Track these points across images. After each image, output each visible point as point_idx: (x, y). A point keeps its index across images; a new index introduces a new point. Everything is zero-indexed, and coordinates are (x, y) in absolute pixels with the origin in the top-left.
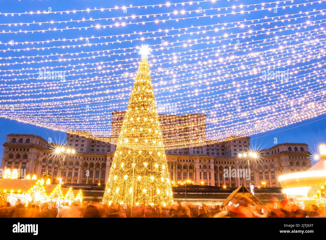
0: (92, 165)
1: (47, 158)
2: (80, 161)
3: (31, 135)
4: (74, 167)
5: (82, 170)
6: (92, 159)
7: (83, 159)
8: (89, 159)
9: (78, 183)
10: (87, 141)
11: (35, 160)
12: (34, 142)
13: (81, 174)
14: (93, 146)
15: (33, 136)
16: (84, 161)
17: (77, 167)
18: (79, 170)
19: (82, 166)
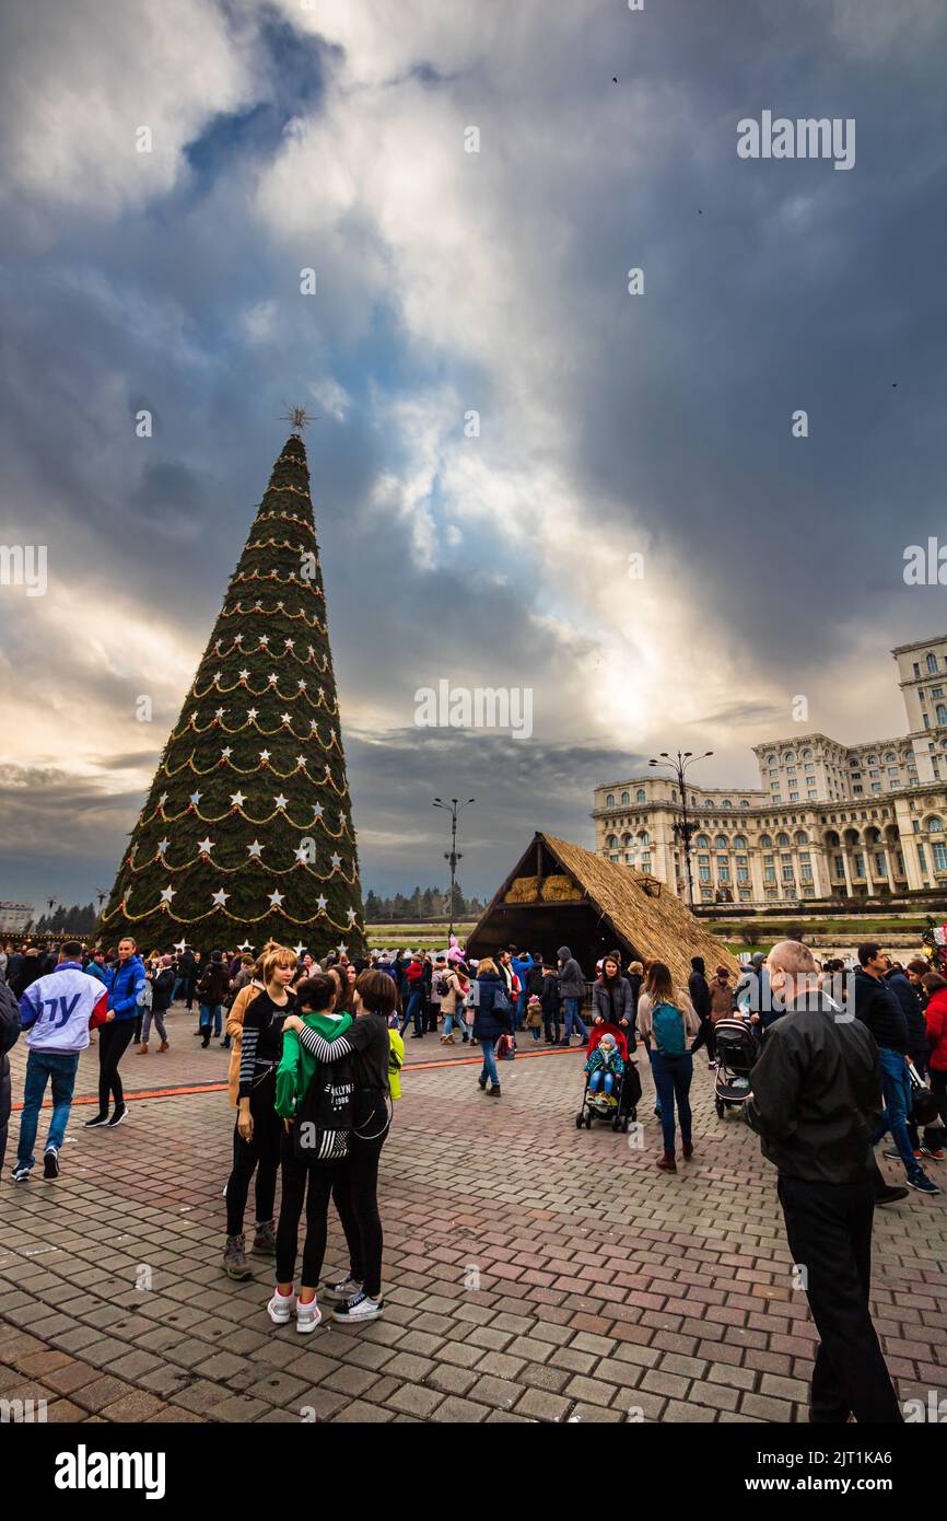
0: (852, 835)
1: (709, 834)
2: (809, 828)
3: (643, 782)
4: (796, 850)
5: (825, 857)
6: (849, 819)
7: (820, 823)
8: (839, 820)
9: (818, 895)
10: (822, 763)
11: (671, 843)
12: (656, 797)
13: (824, 869)
14: (856, 776)
15: (651, 781)
16: (825, 829)
17: (803, 849)
18: (813, 857)
19: (821, 845)
